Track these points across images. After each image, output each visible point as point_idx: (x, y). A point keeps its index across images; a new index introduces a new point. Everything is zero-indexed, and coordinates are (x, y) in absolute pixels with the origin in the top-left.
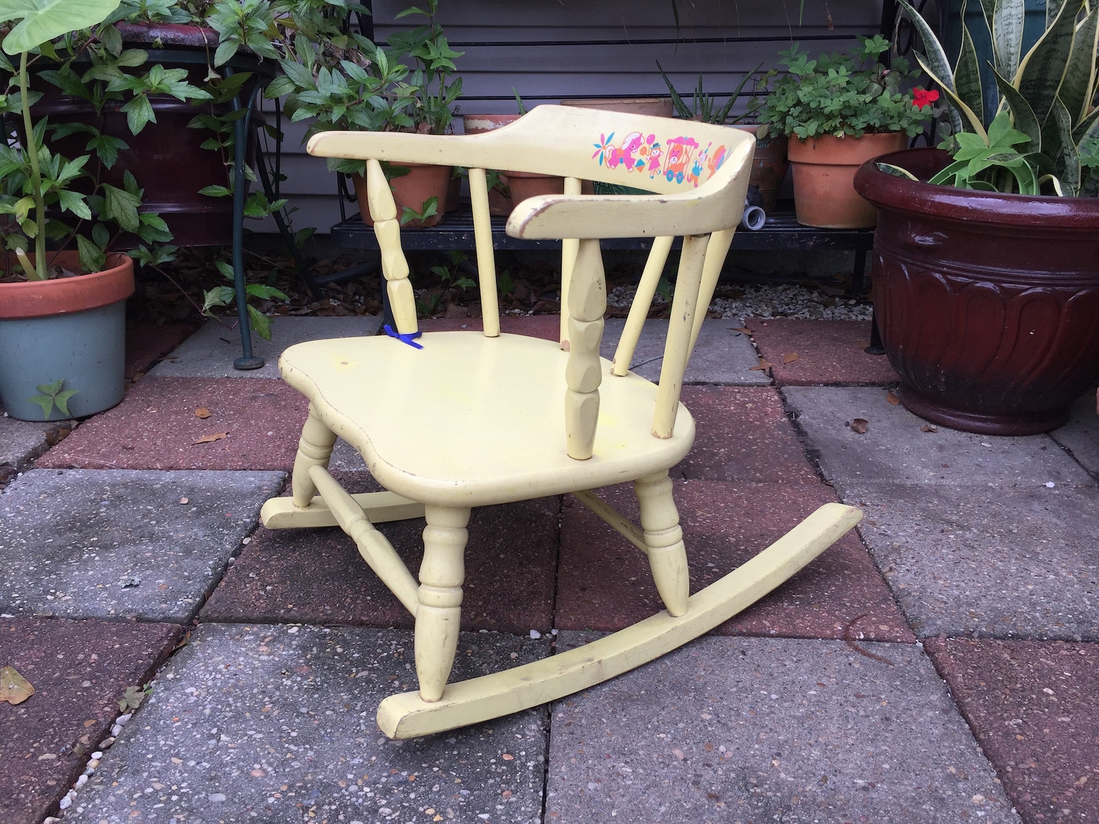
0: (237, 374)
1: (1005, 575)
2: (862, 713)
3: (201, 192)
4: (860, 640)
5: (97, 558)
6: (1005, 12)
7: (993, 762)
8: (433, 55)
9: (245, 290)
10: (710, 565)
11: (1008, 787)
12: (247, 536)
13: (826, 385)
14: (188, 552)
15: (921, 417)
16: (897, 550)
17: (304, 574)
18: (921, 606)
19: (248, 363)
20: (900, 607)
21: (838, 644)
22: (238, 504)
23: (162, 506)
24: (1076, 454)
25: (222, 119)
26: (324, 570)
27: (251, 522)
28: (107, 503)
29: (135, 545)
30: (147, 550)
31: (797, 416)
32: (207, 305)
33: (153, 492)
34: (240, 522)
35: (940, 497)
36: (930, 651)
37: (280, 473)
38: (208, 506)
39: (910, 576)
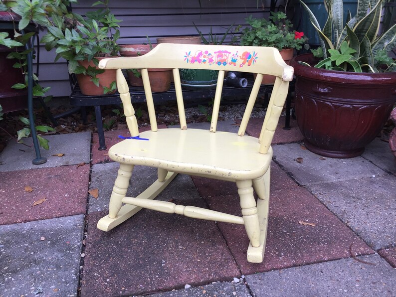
0: (35, 167)
1: (386, 218)
2: (380, 291)
3: (13, 87)
4: (357, 256)
5: (13, 279)
6: (335, 4)
8: (109, 21)
9: (35, 129)
10: (285, 231)
12: (82, 252)
13: (277, 144)
14: (58, 267)
15: (317, 154)
16: (344, 212)
17: (121, 269)
18: (369, 237)
19: (40, 161)
20: (361, 238)
21: (351, 260)
22: (69, 236)
23: (32, 243)
24: (374, 163)
25: (21, 53)
26: (129, 265)
27: (80, 244)
28: (3, 246)
29: (29, 268)
30: (37, 270)
31: (275, 159)
32: (19, 138)
33: (24, 236)
34: (76, 246)
35: (343, 187)
36: (383, 256)
37: (81, 216)
38: (55, 239)
39: (356, 223)
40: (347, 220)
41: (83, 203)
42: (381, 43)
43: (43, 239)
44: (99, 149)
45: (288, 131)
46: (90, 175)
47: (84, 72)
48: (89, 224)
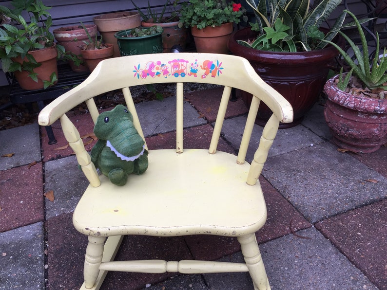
1: (321, 189)
2: (315, 264)
4: (296, 231)
7: (360, 269)
8: (38, 10)
11: (370, 278)
12: (45, 264)
14: (24, 283)
16: (286, 187)
18: (307, 211)
20: (300, 213)
21: (291, 236)
22: (30, 247)
24: (312, 130)
27: (42, 255)
31: (224, 136)
34: (38, 258)
35: (285, 160)
36: (318, 229)
37: (39, 224)
38: (17, 252)
39: (296, 198)
40: (288, 195)
41: (39, 208)
42: (313, 18)
43: (4, 254)
44: (50, 143)
45: (235, 103)
46: (44, 175)
47: (20, 69)
48: (49, 232)
